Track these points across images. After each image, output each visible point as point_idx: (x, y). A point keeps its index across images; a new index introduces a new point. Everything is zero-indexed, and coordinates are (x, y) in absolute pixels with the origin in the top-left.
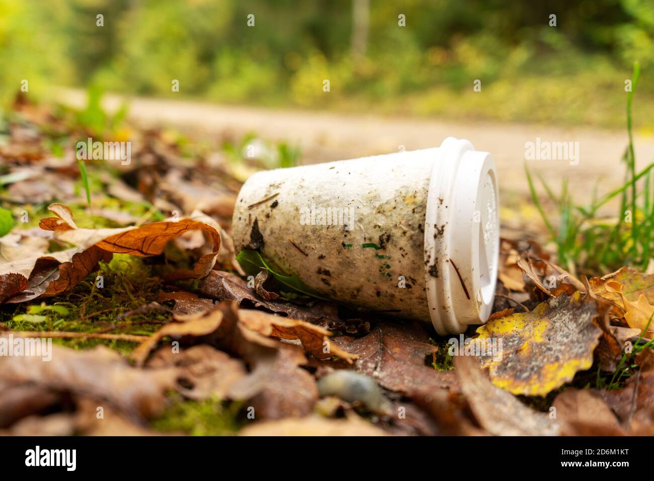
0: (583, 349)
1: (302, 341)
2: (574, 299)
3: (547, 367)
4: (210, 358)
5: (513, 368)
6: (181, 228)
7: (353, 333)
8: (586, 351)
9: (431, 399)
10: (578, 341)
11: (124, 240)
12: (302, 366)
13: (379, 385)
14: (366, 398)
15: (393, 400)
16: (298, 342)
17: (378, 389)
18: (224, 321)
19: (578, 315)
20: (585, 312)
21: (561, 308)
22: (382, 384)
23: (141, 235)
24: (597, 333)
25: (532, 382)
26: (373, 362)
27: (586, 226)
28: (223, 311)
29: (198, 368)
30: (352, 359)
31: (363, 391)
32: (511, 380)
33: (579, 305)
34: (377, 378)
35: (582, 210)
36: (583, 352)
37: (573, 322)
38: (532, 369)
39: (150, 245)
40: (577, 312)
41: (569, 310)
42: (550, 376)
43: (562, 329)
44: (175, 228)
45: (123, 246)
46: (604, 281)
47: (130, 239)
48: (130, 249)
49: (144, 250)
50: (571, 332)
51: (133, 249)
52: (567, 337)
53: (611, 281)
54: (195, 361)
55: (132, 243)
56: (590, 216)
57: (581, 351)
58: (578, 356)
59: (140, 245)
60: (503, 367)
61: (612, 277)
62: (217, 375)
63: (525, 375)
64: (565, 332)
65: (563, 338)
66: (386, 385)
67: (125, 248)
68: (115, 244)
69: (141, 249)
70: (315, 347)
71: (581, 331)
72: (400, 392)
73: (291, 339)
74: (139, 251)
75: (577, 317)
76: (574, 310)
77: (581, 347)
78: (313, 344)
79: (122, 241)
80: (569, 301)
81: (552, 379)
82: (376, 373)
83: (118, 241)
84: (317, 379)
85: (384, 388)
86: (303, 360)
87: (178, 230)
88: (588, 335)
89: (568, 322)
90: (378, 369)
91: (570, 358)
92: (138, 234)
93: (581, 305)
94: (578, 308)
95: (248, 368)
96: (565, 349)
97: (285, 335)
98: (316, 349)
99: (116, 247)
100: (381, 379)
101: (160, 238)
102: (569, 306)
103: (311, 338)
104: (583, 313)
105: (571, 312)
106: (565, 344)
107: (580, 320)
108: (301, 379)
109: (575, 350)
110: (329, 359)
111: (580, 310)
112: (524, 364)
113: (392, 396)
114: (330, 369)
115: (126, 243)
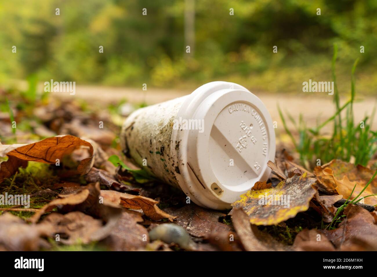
0: (304, 201)
1: (143, 210)
2: (302, 177)
3: (280, 211)
4: (80, 219)
5: (259, 213)
6: (69, 144)
7: (175, 204)
8: (305, 201)
9: (218, 239)
10: (301, 198)
11: (32, 152)
12: (139, 223)
13: (190, 235)
14: (179, 240)
15: (197, 242)
16: (141, 211)
17: (189, 236)
18: (90, 196)
19: (303, 186)
20: (308, 184)
21: (293, 183)
22: (192, 234)
23: (42, 148)
24: (313, 192)
25: (270, 218)
26: (187, 221)
27: (314, 139)
28: (89, 190)
29: (72, 226)
30: (173, 219)
31: (178, 236)
32: (257, 219)
33: (305, 180)
34: (189, 230)
35: (312, 131)
36: (303, 203)
37: (299, 189)
38: (271, 212)
39: (51, 156)
40: (303, 184)
41: (298, 184)
42: (281, 215)
43: (292, 193)
44: (65, 144)
45: (33, 156)
46: (323, 169)
47: (36, 151)
48: (37, 158)
49: (48, 159)
50: (298, 194)
51: (40, 158)
52: (295, 197)
53: (327, 168)
54: (70, 222)
55: (38, 154)
56: (316, 134)
57: (301, 202)
58: (300, 205)
59: (44, 155)
60: (253, 214)
61: (328, 166)
62: (84, 229)
63: (266, 216)
64: (293, 195)
65: (292, 197)
66: (194, 234)
67: (33, 157)
68: (26, 155)
69: (45, 158)
70: (151, 213)
71: (304, 193)
72: (202, 237)
73: (137, 209)
74: (43, 159)
75: (302, 187)
76: (301, 183)
77: (302, 200)
78: (150, 211)
79: (31, 153)
80: (299, 179)
81: (282, 216)
82: (188, 228)
83: (28, 153)
84: (149, 231)
85: (193, 236)
86: (141, 220)
87: (67, 145)
88: (308, 194)
89: (297, 190)
90: (190, 225)
91: (295, 206)
92: (40, 147)
93: (306, 180)
94: (304, 182)
95: (104, 223)
96: (292, 202)
97: (133, 207)
98: (152, 214)
99: (27, 156)
100: (191, 231)
101: (57, 152)
102: (299, 182)
103: (148, 208)
104: (307, 184)
105: (299, 185)
106: (293, 200)
107: (304, 188)
108: (139, 230)
109: (298, 202)
110: (160, 220)
111: (305, 183)
112: (267, 211)
113: (197, 239)
114: (158, 225)
115: (34, 154)
